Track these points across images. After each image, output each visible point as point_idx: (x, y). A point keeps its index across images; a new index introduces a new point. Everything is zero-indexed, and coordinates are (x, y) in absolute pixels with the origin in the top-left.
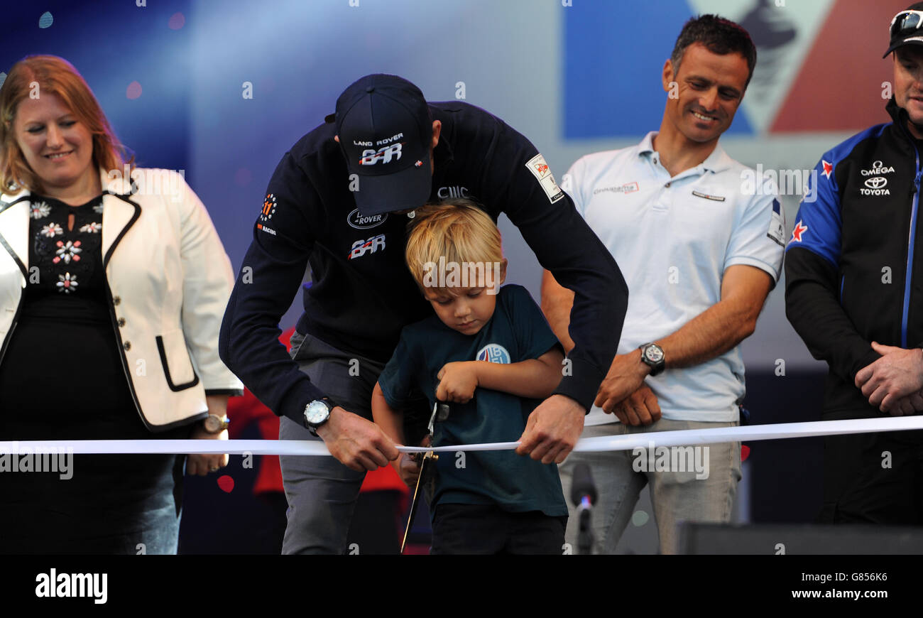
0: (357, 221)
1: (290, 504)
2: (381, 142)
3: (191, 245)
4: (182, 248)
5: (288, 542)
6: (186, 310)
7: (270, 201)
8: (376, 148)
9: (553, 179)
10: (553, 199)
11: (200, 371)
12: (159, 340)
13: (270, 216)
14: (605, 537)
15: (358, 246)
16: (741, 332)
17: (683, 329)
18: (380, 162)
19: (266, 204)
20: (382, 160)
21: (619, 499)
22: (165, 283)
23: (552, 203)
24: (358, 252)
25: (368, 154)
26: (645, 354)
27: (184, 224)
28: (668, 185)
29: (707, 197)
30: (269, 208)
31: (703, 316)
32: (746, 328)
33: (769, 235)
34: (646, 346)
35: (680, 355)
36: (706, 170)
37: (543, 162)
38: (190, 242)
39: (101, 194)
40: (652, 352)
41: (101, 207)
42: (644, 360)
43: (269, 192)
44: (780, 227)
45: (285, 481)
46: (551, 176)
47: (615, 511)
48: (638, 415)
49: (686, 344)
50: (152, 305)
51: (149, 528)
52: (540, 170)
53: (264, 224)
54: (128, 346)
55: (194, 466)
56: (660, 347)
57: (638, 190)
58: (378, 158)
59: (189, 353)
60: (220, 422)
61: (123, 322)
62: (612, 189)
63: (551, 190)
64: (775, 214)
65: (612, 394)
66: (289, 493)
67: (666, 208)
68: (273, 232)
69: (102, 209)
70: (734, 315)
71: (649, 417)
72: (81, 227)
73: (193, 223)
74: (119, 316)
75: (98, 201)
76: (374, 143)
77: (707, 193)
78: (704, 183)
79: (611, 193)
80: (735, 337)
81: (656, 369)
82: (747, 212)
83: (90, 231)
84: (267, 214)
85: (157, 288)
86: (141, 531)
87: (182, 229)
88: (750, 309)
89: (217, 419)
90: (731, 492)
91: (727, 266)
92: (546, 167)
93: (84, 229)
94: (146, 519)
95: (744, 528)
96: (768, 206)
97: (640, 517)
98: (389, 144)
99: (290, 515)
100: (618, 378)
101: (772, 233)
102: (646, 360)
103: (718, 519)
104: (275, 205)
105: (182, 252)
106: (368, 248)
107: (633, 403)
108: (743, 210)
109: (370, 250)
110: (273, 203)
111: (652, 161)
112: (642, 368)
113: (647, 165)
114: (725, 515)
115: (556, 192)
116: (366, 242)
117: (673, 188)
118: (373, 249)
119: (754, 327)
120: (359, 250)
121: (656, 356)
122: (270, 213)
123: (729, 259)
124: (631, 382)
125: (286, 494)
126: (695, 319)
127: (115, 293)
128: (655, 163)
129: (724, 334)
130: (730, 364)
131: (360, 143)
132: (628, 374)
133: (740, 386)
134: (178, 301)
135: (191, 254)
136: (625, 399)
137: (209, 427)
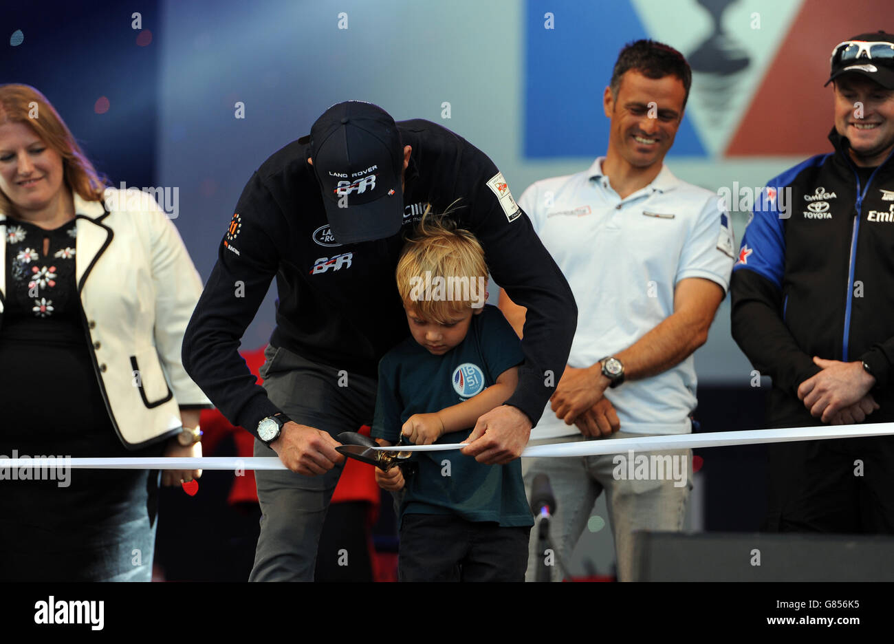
0: (322, 238)
1: (263, 513)
2: (356, 175)
3: (160, 267)
4: (152, 269)
5: (261, 550)
6: (158, 328)
7: (236, 220)
8: (351, 179)
9: (512, 198)
10: (511, 218)
11: (174, 387)
12: (134, 361)
13: (235, 236)
14: (564, 545)
15: (321, 263)
16: (694, 343)
17: (639, 341)
18: (354, 192)
19: (233, 223)
20: (357, 191)
21: (576, 509)
22: (138, 305)
23: (510, 221)
24: (321, 268)
25: (343, 185)
26: (605, 367)
27: (155, 245)
28: (619, 207)
29: (657, 216)
30: (234, 228)
31: (658, 329)
32: (699, 338)
33: (718, 248)
34: (606, 359)
35: (638, 367)
36: (654, 190)
37: (502, 181)
38: (160, 263)
39: (74, 217)
40: (611, 365)
41: (75, 230)
42: (604, 373)
43: (236, 212)
44: (729, 241)
45: (260, 490)
46: (510, 194)
47: (573, 520)
48: (598, 426)
49: (644, 356)
50: (126, 328)
51: (126, 540)
52: (500, 189)
53: (230, 243)
54: (104, 368)
55: (168, 479)
56: (619, 361)
57: (590, 212)
58: (353, 188)
59: (162, 369)
60: (193, 436)
61: (98, 345)
62: (565, 213)
63: (509, 208)
64: (723, 228)
65: (574, 407)
66: (262, 502)
67: (619, 228)
68: (237, 252)
69: (76, 233)
70: (688, 326)
71: (609, 428)
72: (56, 252)
73: (163, 243)
74: (94, 339)
75: (72, 225)
76: (350, 175)
77: (657, 212)
78: (654, 203)
79: (564, 216)
80: (689, 347)
81: (615, 382)
82: (697, 226)
83: (64, 256)
84: (232, 233)
85: (130, 311)
86: (118, 543)
87: (152, 250)
88: (703, 320)
89: (189, 433)
90: (685, 502)
91: (679, 278)
92: (505, 186)
93: (58, 254)
94: (123, 531)
95: (696, 536)
96: (716, 221)
97: (596, 523)
98: (364, 176)
99: (264, 524)
100: (580, 391)
101: (721, 245)
102: (606, 373)
103: (673, 527)
104: (240, 225)
105: (153, 273)
106: (331, 265)
107: (594, 415)
108: (693, 225)
109: (334, 267)
110: (239, 223)
111: (602, 185)
112: (603, 381)
113: (597, 189)
114: (679, 524)
115: (514, 211)
116: (329, 259)
117: (624, 209)
118: (338, 267)
119: (707, 337)
120: (321, 266)
121: (615, 369)
122: (235, 233)
123: (681, 272)
124: (592, 395)
125: (260, 503)
126: (650, 333)
127: (90, 318)
128: (605, 186)
129: (680, 345)
130: (684, 376)
131: (335, 174)
132: (588, 387)
133: (693, 400)
134: (150, 322)
135: (162, 275)
136: (587, 410)
137: (183, 441)
